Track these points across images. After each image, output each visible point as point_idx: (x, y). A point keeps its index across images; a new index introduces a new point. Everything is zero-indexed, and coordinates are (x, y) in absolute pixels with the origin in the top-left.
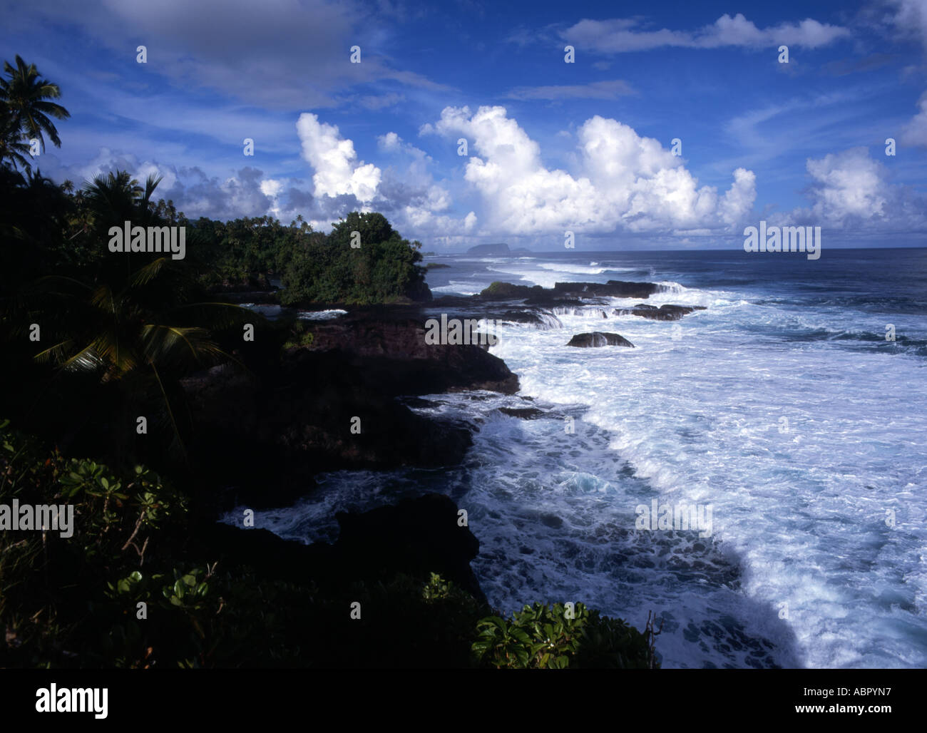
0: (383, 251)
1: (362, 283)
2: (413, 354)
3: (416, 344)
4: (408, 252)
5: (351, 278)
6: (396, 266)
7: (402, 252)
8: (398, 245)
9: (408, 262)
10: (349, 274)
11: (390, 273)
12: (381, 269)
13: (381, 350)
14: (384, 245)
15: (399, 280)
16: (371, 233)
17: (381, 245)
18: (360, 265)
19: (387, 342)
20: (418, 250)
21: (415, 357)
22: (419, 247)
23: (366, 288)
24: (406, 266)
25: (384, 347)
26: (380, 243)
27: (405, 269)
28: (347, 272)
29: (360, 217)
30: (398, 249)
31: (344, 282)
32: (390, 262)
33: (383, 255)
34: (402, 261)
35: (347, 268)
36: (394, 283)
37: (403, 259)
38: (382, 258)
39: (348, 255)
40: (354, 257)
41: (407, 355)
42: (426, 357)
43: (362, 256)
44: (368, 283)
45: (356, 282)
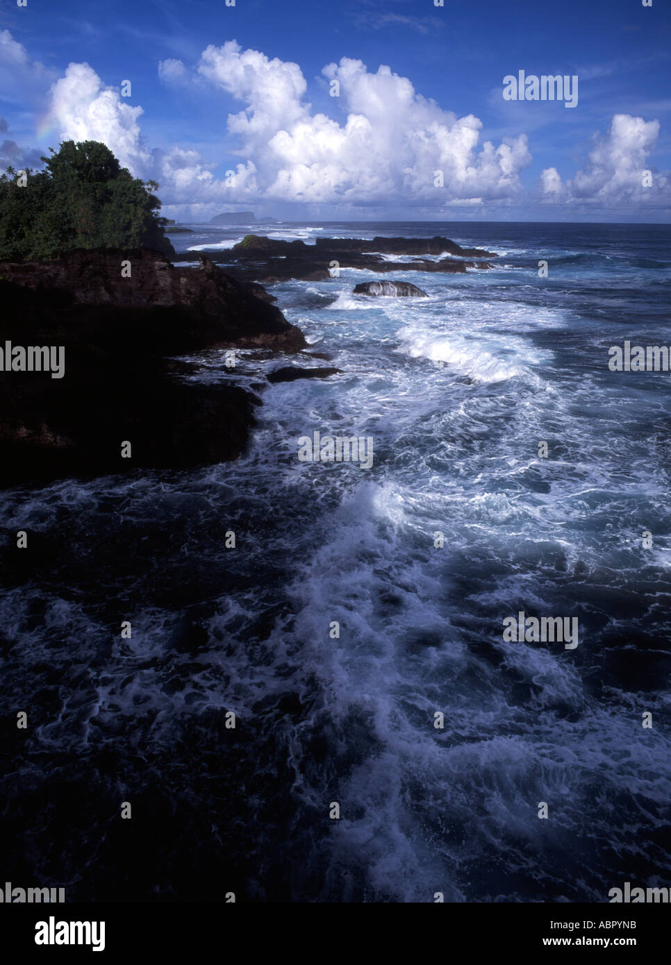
0: (111, 193)
1: (86, 233)
2: (151, 298)
3: (157, 284)
4: (142, 194)
5: (72, 226)
6: (128, 212)
7: (134, 195)
8: (129, 185)
9: (143, 207)
10: (69, 222)
11: (122, 221)
12: (109, 214)
13: (106, 296)
14: (110, 184)
15: (133, 230)
16: (93, 167)
17: (108, 183)
18: (82, 209)
19: (113, 283)
20: (154, 193)
21: (155, 303)
22: (156, 189)
23: (92, 239)
24: (140, 211)
25: (109, 289)
26: (106, 182)
27: (139, 215)
28: (65, 220)
29: (77, 148)
30: (129, 190)
31: (63, 232)
32: (121, 206)
33: (111, 198)
34: (136, 205)
35: (65, 214)
36: (128, 233)
37: (136, 203)
38: (110, 201)
39: (66, 198)
40: (73, 200)
41: (144, 300)
42: (172, 303)
43: (83, 198)
44: (94, 233)
45: (78, 231)
